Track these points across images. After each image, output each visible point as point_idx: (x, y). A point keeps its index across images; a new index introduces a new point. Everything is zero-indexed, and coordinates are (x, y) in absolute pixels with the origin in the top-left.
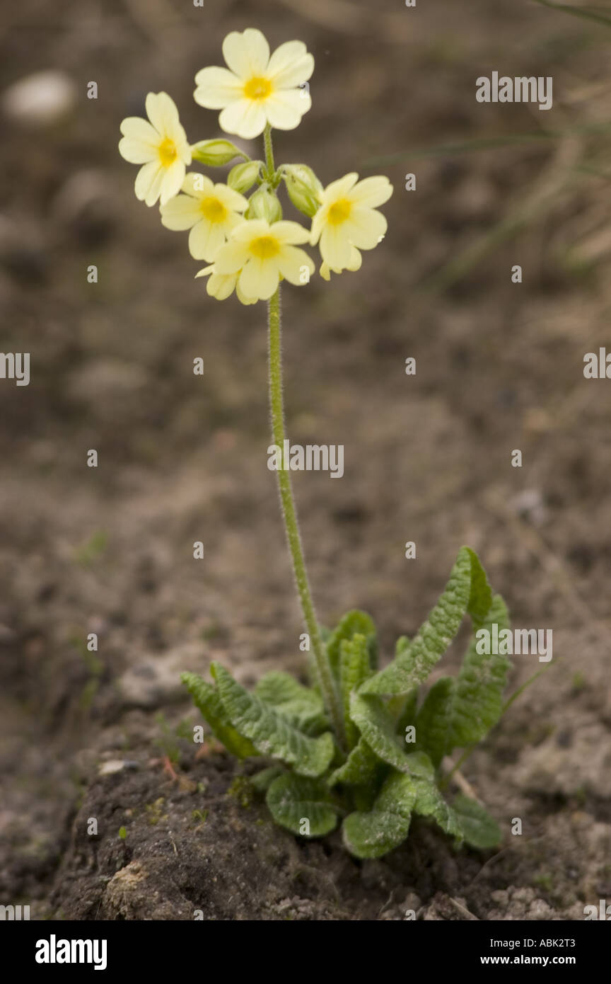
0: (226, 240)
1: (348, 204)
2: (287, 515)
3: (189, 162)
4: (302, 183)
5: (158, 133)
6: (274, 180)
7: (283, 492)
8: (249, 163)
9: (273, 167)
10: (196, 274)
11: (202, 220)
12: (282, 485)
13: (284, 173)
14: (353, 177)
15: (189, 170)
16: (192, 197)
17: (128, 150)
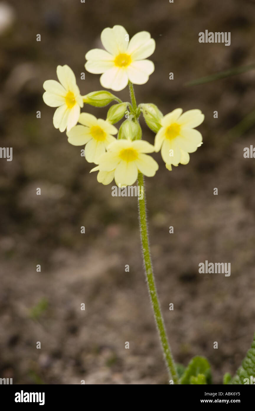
0: (106, 151)
1: (178, 127)
2: (154, 307)
3: (82, 106)
4: (151, 115)
5: (65, 89)
6: (137, 113)
7: (151, 294)
8: (120, 104)
9: (136, 105)
10: (90, 171)
11: (92, 139)
12: (150, 289)
13: (142, 108)
14: (179, 111)
15: (82, 110)
16: (85, 126)
17: (48, 99)
